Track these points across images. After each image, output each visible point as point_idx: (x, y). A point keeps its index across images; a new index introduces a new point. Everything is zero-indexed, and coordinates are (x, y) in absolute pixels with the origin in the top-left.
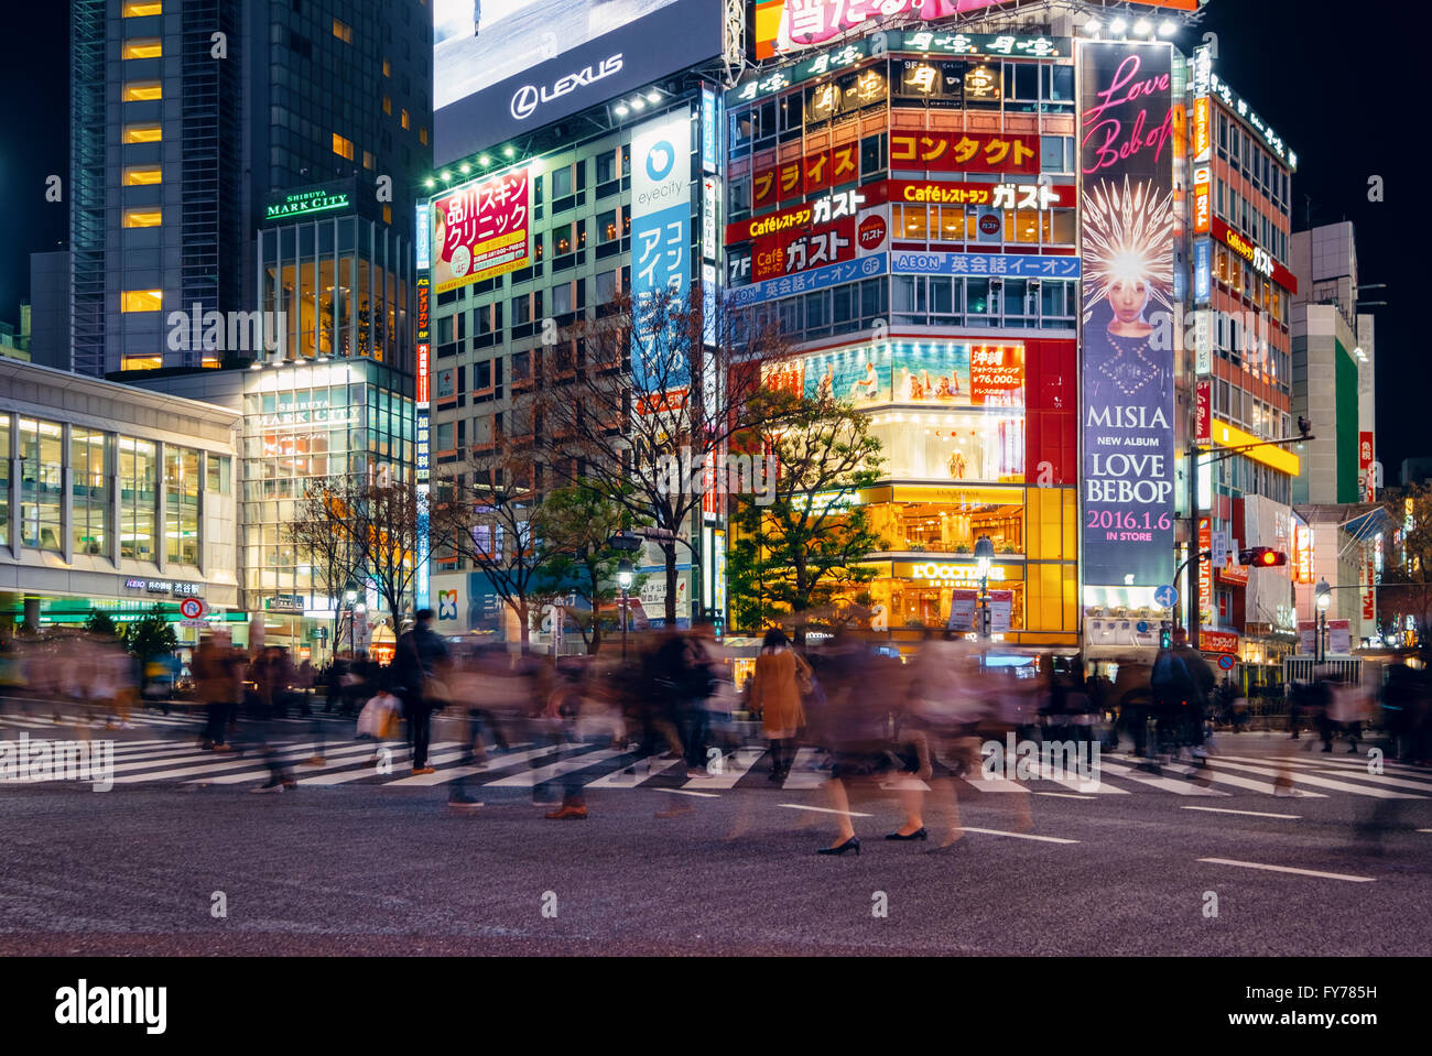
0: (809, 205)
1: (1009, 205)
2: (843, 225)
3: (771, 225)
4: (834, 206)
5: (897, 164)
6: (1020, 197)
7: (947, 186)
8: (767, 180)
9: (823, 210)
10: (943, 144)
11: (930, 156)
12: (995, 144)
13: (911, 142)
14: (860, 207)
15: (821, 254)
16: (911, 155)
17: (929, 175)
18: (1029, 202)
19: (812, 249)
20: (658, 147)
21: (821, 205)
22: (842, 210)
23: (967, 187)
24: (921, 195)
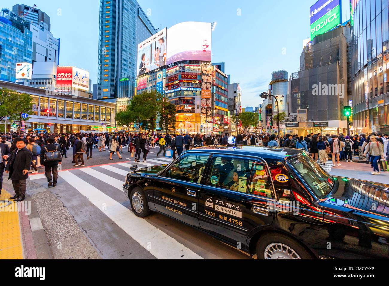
0: (174, 82)
1: (194, 83)
2: (177, 84)
3: (170, 84)
4: (176, 82)
5: (182, 78)
6: (195, 82)
7: (187, 80)
8: (170, 79)
9: (175, 83)
10: (187, 76)
11: (185, 77)
12: (192, 76)
13: (184, 76)
14: (178, 83)
15: (175, 88)
16: (184, 77)
17: (185, 79)
18: (196, 82)
19: (174, 87)
20: (159, 75)
21: (175, 82)
22: (177, 83)
23: (189, 81)
24: (184, 81)
